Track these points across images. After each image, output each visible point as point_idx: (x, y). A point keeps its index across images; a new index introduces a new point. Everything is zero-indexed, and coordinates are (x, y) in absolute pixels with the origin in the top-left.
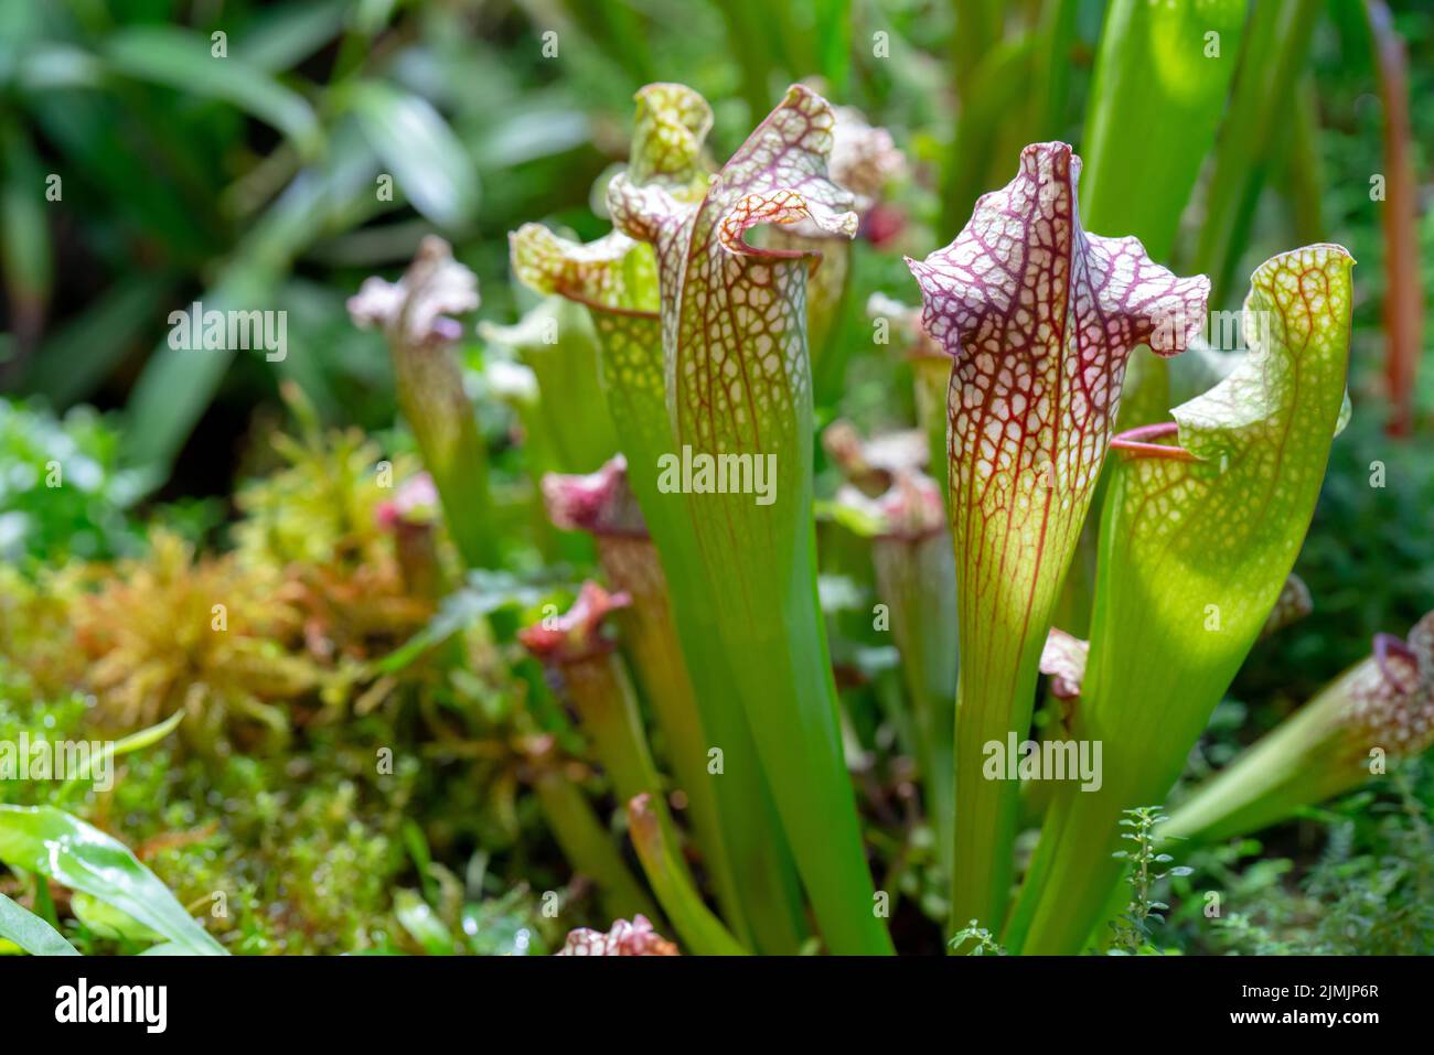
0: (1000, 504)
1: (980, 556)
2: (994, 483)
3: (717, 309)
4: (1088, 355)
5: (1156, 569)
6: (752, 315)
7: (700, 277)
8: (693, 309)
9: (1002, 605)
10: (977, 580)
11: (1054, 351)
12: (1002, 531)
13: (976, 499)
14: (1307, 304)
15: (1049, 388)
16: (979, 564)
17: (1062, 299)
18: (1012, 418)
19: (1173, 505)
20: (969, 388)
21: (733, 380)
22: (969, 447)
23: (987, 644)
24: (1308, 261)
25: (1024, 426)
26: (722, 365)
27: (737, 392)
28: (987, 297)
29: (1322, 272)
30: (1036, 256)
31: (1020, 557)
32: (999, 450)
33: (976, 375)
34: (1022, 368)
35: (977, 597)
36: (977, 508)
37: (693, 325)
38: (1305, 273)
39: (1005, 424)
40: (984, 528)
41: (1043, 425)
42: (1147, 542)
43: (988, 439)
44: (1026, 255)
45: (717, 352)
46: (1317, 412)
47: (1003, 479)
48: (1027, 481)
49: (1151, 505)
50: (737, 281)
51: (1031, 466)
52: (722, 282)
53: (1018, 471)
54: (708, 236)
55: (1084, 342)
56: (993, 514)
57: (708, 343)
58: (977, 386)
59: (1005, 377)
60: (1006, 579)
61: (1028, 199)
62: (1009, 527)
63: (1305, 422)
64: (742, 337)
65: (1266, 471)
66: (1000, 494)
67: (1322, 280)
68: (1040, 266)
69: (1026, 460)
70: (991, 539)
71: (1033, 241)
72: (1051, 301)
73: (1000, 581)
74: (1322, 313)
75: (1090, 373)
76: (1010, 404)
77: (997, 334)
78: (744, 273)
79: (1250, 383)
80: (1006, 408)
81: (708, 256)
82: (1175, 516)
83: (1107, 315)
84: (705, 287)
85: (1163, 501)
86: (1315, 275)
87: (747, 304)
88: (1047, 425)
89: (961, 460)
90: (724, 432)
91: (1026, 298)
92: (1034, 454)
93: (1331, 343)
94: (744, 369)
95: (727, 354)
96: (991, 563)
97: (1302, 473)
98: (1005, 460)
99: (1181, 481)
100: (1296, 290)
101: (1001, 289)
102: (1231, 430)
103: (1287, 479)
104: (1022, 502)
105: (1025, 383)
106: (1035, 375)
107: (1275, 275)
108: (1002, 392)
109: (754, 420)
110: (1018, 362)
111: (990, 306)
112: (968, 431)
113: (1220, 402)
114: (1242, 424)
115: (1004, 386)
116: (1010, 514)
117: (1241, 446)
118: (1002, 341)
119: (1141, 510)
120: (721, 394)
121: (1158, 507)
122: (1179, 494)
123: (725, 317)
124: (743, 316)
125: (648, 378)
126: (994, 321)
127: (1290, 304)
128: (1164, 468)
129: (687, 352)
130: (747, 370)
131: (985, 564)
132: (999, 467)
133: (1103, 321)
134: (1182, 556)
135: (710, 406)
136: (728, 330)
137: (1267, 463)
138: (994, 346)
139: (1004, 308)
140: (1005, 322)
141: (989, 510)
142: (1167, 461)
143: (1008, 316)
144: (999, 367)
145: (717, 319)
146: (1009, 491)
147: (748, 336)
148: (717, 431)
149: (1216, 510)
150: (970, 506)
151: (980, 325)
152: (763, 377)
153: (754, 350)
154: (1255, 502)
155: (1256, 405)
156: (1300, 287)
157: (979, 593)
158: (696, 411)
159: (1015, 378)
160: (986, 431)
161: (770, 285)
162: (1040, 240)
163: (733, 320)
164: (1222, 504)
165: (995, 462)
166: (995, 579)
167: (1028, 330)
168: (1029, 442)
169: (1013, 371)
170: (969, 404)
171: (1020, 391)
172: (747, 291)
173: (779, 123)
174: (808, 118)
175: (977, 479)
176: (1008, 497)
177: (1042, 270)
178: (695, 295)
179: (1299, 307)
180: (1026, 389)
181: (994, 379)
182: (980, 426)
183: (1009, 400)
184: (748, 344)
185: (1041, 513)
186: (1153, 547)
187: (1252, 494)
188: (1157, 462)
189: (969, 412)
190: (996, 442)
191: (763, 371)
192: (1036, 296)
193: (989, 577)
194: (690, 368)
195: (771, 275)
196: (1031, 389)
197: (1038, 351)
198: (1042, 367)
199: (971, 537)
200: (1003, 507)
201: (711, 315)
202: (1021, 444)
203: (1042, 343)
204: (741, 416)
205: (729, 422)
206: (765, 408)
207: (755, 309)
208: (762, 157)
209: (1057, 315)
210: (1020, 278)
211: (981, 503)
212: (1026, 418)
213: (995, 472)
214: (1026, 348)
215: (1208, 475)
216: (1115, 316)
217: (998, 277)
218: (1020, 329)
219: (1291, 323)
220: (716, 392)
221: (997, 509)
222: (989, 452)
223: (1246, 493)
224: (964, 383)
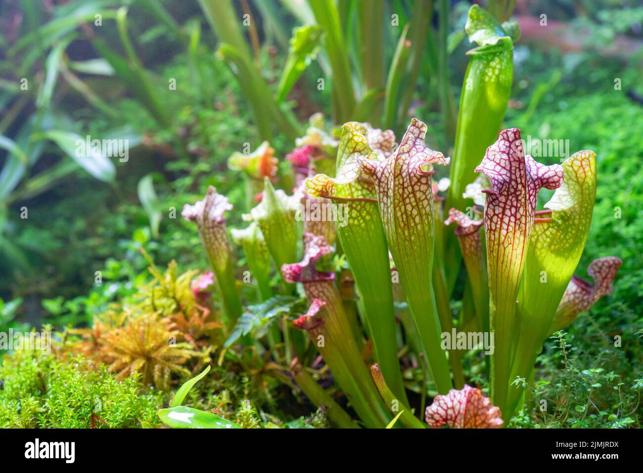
0: (510, 242)
1: (503, 261)
2: (507, 236)
3: (408, 193)
4: (531, 192)
5: (544, 257)
6: (421, 194)
7: (399, 183)
8: (398, 194)
9: (510, 275)
10: (502, 268)
11: (523, 192)
12: (511, 251)
13: (501, 242)
14: (584, 169)
15: (522, 204)
16: (502, 263)
17: (524, 176)
18: (512, 215)
19: (547, 237)
20: (497, 208)
21: (416, 216)
22: (498, 226)
23: (505, 288)
24: (583, 156)
25: (515, 217)
26: (411, 211)
27: (417, 220)
28: (503, 178)
29: (588, 159)
30: (513, 164)
31: (516, 258)
32: (508, 225)
33: (499, 203)
34: (514, 199)
35: (502, 273)
36: (502, 245)
37: (399, 200)
38: (583, 160)
39: (510, 217)
40: (504, 251)
41: (522, 216)
42: (540, 249)
43: (504, 222)
44: (511, 164)
45: (409, 208)
46: (589, 202)
47: (511, 235)
48: (518, 233)
49: (540, 238)
50: (416, 184)
51: (519, 229)
52: (409, 184)
53: (515, 231)
54: (401, 170)
55: (530, 188)
56: (508, 246)
57: (405, 205)
58: (500, 207)
59: (509, 203)
60: (512, 266)
61: (507, 147)
62: (513, 250)
63: (586, 205)
64: (418, 201)
65: (576, 221)
66: (509, 239)
67: (588, 161)
68: (516, 167)
69: (517, 227)
70: (507, 254)
71: (512, 159)
72: (521, 177)
73: (510, 267)
74: (589, 171)
75: (532, 197)
76: (511, 211)
77: (507, 189)
78: (419, 180)
79: (565, 195)
80: (510, 212)
81: (402, 176)
82: (548, 240)
83: (534, 180)
84: (402, 187)
85: (544, 236)
86: (586, 160)
87: (420, 190)
88: (523, 215)
89: (495, 231)
90: (414, 233)
91: (513, 177)
92: (519, 225)
93: (591, 180)
94: (420, 212)
95: (413, 207)
96: (507, 262)
97: (586, 220)
98: (510, 228)
99: (548, 229)
100: (580, 165)
101: (506, 175)
102: (565, 210)
103: (582, 223)
104: (517, 241)
105: (515, 203)
106: (517, 200)
107: (573, 161)
108: (508, 207)
109: (423, 228)
110: (513, 197)
111: (505, 181)
112: (497, 221)
113: (557, 202)
114: (568, 208)
115: (509, 205)
116: (513, 245)
117: (568, 215)
118: (508, 192)
119: (537, 240)
120: (412, 221)
121: (543, 238)
122: (548, 233)
123: (411, 195)
124: (418, 195)
125: (359, 221)
126: (506, 185)
127: (578, 170)
128: (542, 225)
129: (397, 209)
130: (421, 212)
131: (505, 263)
132: (509, 231)
133: (534, 181)
134: (552, 252)
135: (408, 225)
136: (413, 200)
137: (576, 219)
138: (505, 193)
139: (508, 181)
140: (509, 185)
141: (506, 245)
142: (543, 223)
143: (510, 183)
144: (507, 200)
145: (408, 196)
146: (512, 238)
147: (420, 201)
148: (411, 234)
149: (560, 236)
150: (499, 245)
151: (502, 187)
152: (426, 213)
153: (423, 205)
154: (574, 232)
155: (569, 202)
156: (581, 164)
157: (503, 272)
158: (403, 228)
159: (512, 202)
160: (504, 220)
161: (427, 184)
162: (514, 159)
163: (415, 196)
164: (562, 234)
165: (507, 230)
166: (508, 267)
167: (515, 187)
168: (518, 222)
169: (511, 200)
170: (497, 212)
171: (514, 206)
172: (420, 186)
173: (412, 131)
174: (419, 128)
175: (501, 235)
176: (512, 240)
177: (516, 168)
178: (398, 190)
179: (581, 170)
180: (515, 205)
181: (505, 203)
182: (502, 219)
183: (510, 209)
184: (421, 203)
185: (523, 243)
186: (543, 251)
187: (572, 229)
188: (540, 224)
189: (497, 215)
190: (507, 223)
191: (426, 211)
192: (516, 176)
193: (506, 266)
194: (399, 214)
195: (427, 180)
196: (517, 205)
197: (518, 193)
198: (520, 198)
199: (499, 255)
200: (511, 243)
201: (405, 196)
202: (515, 223)
203: (519, 191)
204: (419, 227)
205: (415, 229)
206: (427, 223)
207: (423, 192)
208: (410, 143)
209: (523, 181)
210: (510, 171)
211: (503, 243)
212: (516, 214)
213: (507, 232)
214: (515, 192)
215: (555, 226)
216: (536, 180)
217: (504, 172)
218: (513, 187)
219: (578, 175)
220: (410, 220)
221: (509, 244)
222: (505, 226)
223: (570, 230)
224: (494, 206)
